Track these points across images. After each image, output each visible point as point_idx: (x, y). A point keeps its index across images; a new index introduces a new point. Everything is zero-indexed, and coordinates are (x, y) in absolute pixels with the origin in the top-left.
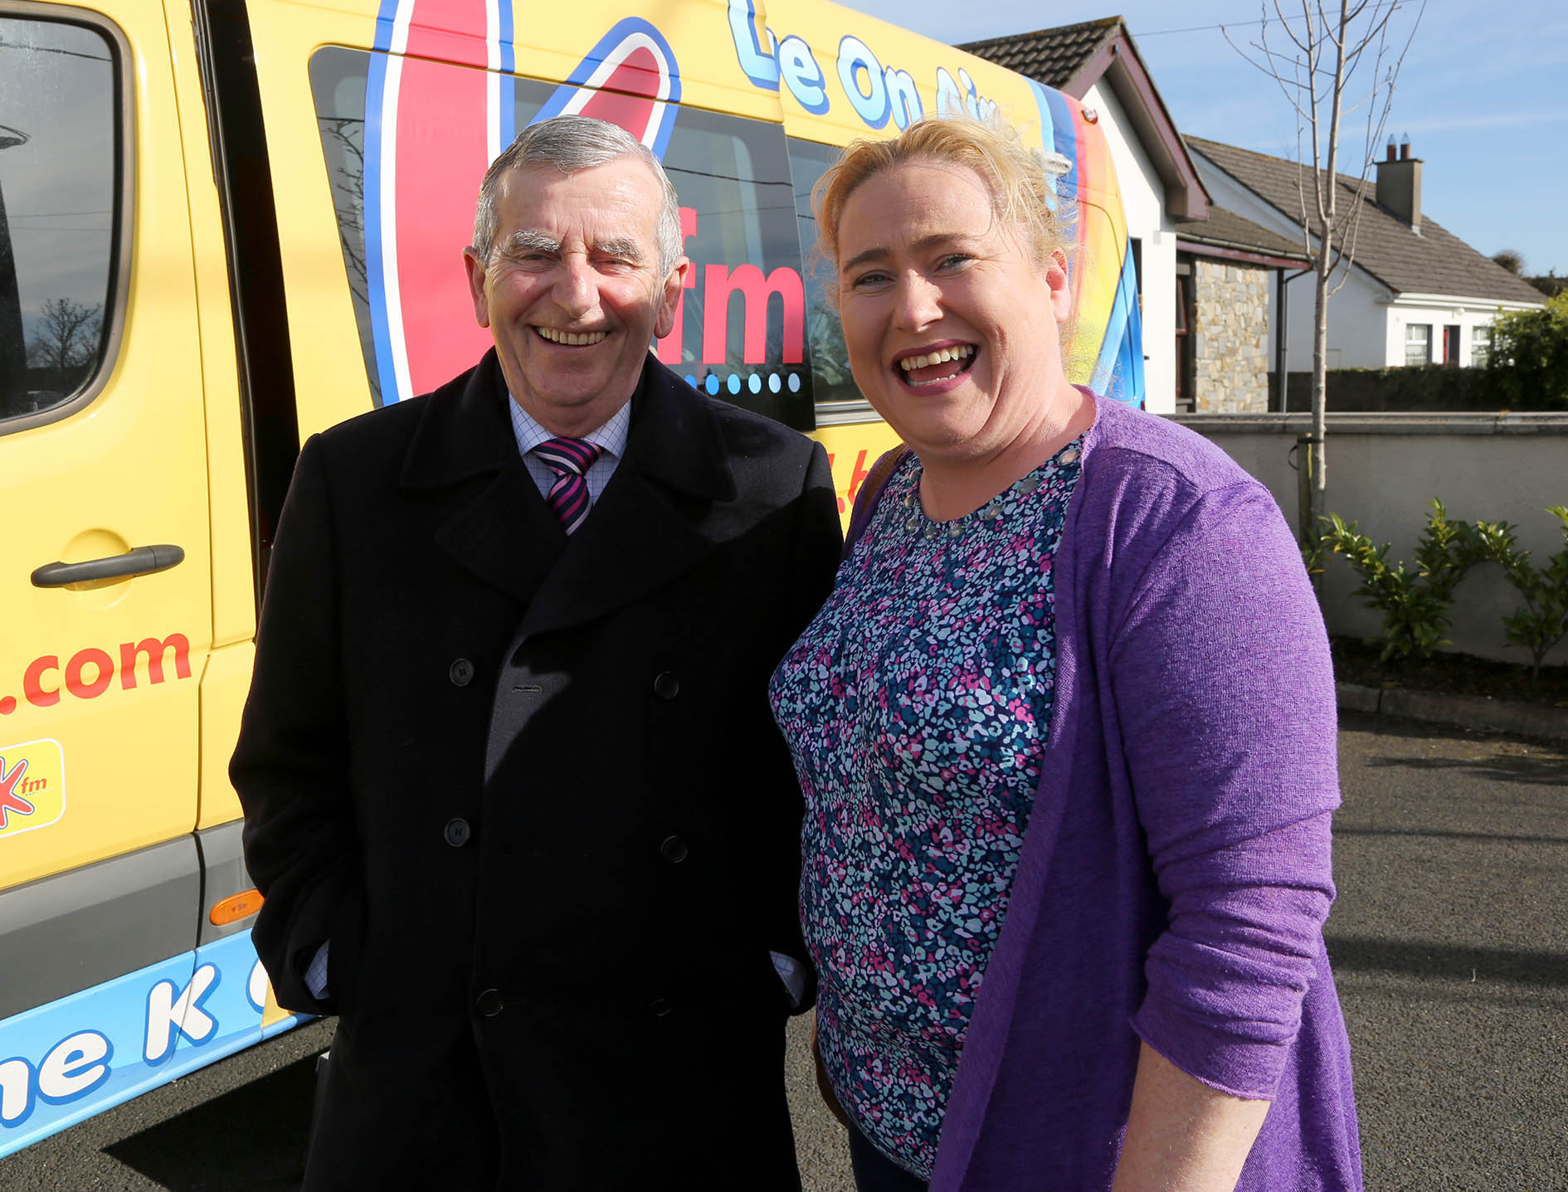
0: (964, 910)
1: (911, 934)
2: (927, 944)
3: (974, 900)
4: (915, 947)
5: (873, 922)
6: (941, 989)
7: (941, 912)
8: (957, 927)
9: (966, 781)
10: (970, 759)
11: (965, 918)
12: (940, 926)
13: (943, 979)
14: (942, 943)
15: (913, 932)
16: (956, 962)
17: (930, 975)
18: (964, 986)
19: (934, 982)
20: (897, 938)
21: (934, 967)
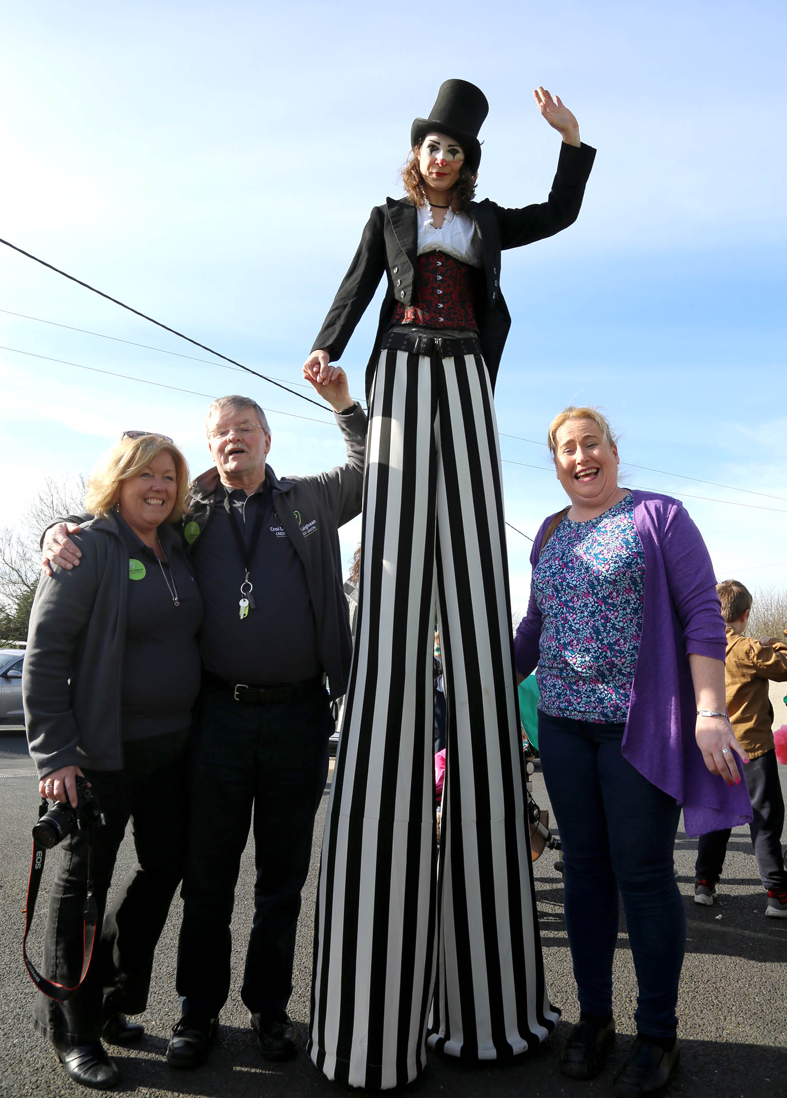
0: (618, 619)
1: (602, 629)
2: (607, 631)
3: (621, 616)
4: (603, 632)
5: (588, 628)
6: (611, 645)
7: (611, 621)
8: (623, 670)
9: (622, 575)
10: (623, 568)
11: (618, 622)
12: (611, 625)
13: (612, 642)
14: (612, 630)
15: (602, 628)
16: (616, 636)
17: (608, 641)
18: (618, 644)
19: (609, 644)
20: (597, 631)
21: (609, 638)
